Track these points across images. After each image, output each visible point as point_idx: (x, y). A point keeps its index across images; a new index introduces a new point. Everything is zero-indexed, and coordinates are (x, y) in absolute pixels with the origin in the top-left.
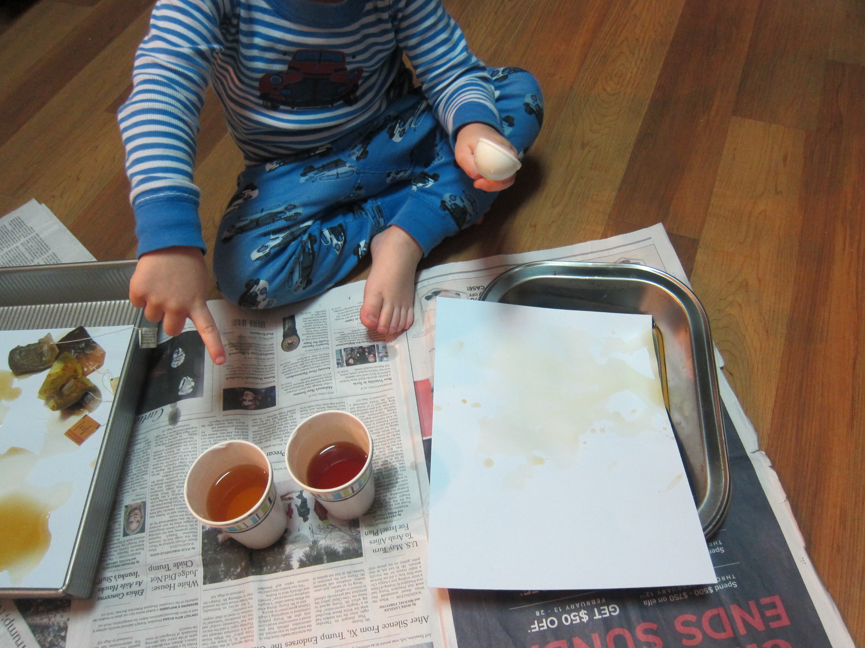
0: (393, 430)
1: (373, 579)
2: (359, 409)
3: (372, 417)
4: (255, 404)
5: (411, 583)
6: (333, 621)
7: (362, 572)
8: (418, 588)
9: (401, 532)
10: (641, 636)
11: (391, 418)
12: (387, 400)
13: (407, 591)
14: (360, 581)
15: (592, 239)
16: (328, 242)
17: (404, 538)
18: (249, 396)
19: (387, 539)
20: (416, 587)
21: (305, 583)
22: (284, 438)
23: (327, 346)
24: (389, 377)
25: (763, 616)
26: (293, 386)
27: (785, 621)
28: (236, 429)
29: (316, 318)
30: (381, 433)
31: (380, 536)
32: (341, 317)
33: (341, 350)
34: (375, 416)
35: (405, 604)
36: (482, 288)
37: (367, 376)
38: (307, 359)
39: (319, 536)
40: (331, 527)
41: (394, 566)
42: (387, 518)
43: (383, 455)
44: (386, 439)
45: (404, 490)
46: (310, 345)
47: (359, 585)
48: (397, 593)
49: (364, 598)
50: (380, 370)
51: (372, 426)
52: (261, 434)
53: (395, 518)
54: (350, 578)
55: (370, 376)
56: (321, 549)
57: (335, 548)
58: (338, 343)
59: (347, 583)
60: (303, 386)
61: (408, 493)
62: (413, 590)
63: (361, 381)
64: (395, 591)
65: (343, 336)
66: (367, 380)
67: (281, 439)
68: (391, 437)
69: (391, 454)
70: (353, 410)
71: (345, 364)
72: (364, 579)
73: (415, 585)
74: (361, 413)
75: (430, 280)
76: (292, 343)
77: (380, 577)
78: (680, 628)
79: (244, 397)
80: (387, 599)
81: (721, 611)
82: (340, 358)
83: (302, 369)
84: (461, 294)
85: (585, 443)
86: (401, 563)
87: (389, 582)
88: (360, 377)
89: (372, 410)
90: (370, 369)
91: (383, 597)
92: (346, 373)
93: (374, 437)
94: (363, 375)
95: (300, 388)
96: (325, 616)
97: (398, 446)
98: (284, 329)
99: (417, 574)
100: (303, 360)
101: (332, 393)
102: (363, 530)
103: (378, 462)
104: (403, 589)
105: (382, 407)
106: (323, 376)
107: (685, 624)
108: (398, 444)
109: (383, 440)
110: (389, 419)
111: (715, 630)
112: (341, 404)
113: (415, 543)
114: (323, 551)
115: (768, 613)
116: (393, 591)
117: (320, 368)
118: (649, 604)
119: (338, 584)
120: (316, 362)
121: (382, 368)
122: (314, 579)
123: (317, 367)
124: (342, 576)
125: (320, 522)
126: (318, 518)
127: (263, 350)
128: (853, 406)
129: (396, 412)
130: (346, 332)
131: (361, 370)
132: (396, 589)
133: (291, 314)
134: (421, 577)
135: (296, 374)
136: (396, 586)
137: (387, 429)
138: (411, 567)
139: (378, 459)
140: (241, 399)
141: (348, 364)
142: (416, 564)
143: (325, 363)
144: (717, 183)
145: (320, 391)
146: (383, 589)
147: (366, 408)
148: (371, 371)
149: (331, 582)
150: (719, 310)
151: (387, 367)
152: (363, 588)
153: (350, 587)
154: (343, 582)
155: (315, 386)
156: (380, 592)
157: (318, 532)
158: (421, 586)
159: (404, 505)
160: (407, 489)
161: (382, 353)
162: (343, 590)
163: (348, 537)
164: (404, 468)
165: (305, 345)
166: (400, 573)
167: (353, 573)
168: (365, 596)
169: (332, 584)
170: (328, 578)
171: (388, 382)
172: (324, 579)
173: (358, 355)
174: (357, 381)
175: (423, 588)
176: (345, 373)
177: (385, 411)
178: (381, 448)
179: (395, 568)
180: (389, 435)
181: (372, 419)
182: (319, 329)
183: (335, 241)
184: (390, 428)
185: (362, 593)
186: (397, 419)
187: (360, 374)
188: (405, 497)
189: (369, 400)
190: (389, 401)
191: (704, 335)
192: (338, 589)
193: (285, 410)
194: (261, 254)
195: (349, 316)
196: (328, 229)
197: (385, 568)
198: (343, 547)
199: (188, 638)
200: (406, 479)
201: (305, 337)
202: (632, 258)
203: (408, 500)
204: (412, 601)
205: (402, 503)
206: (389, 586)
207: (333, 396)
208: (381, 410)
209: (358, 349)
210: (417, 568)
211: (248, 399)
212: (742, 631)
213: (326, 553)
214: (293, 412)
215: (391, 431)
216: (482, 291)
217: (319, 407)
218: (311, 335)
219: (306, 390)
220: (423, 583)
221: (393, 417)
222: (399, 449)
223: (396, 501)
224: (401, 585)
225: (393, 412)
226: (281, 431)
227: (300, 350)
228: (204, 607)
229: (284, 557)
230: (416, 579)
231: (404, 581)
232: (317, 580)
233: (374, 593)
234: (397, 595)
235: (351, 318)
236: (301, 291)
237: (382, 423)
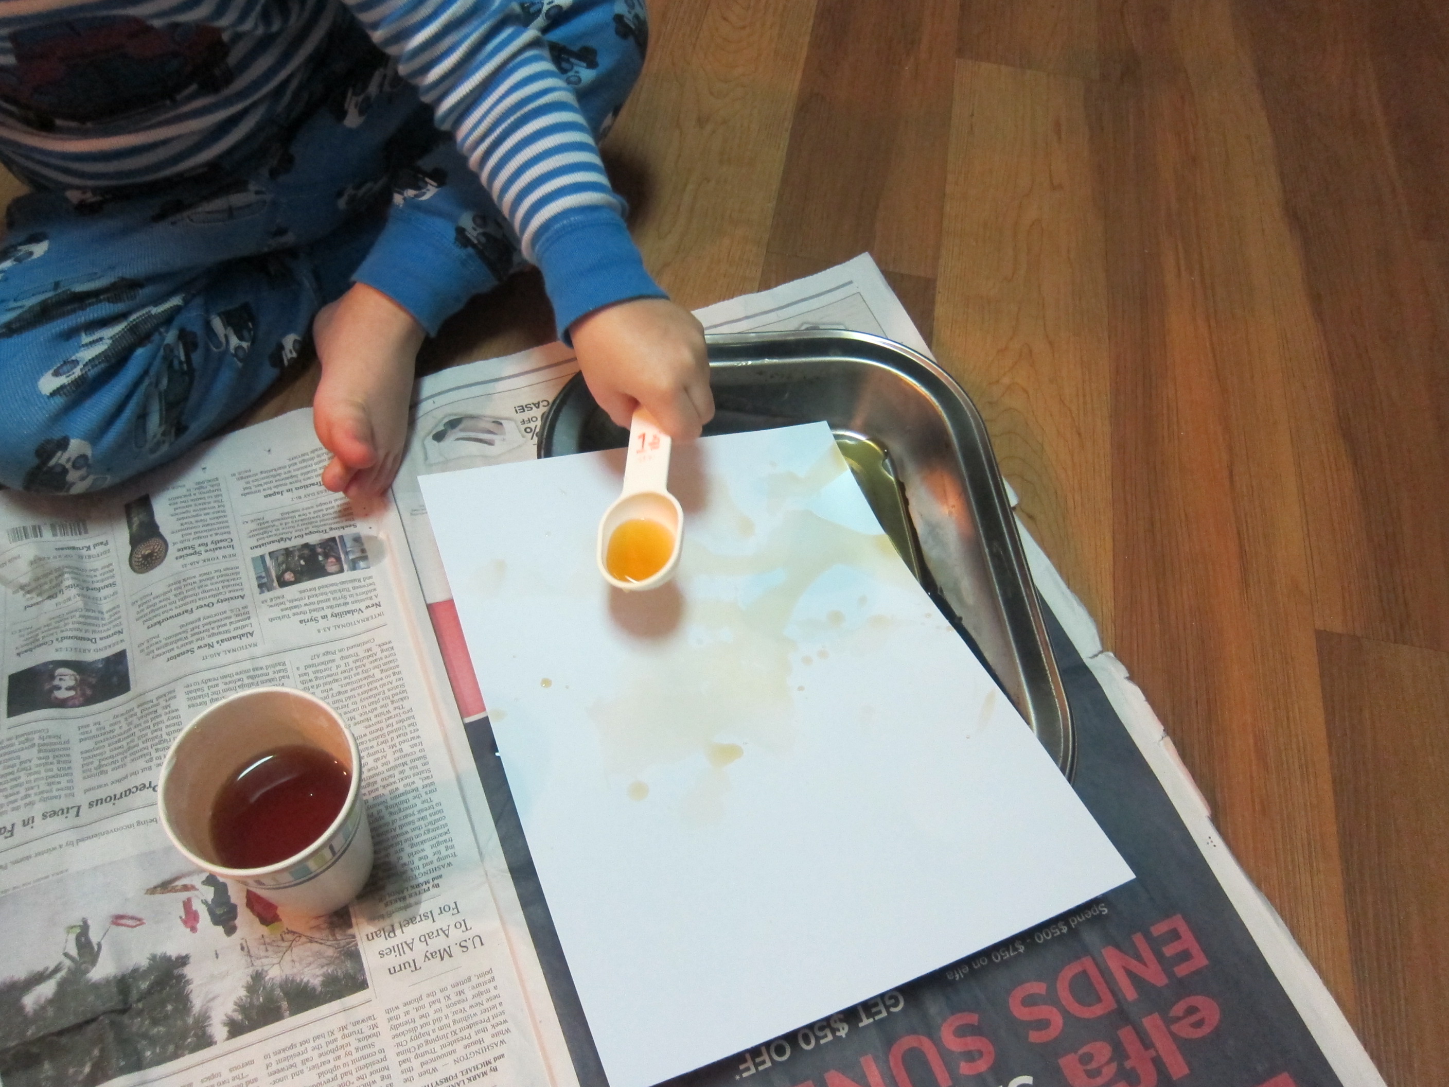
0: (398, 711)
1: (397, 1032)
2: (319, 675)
3: (348, 688)
4: (83, 694)
5: (480, 1027)
7: (371, 1022)
8: (497, 1034)
9: (444, 921)
10: (953, 1043)
11: (390, 686)
12: (376, 650)
13: (475, 1043)
14: (370, 1041)
15: (743, 292)
16: (221, 343)
17: (453, 932)
18: (66, 680)
19: (417, 941)
20: (494, 1031)
21: (246, 1071)
22: (154, 755)
23: (229, 551)
24: (375, 601)
25: (1160, 957)
26: (164, 642)
27: (1200, 961)
28: (40, 751)
29: (198, 496)
30: (374, 720)
31: (401, 936)
32: (254, 489)
33: (262, 557)
34: (355, 685)
35: (474, 1073)
36: (545, 403)
37: (328, 604)
38: (189, 581)
39: (265, 961)
40: (289, 937)
41: (440, 996)
42: (411, 896)
43: (383, 765)
44: (385, 731)
45: (439, 832)
46: (191, 551)
47: (367, 1051)
48: (454, 1051)
49: (383, 1078)
50: (354, 588)
51: (351, 707)
52: (101, 754)
53: (425, 896)
54: (347, 1040)
55: (333, 603)
56: (272, 989)
57: (305, 980)
58: (254, 542)
59: (341, 1052)
60: (186, 638)
61: (446, 837)
62: (488, 1040)
63: (315, 614)
64: (449, 1049)
65: (262, 526)
66: (328, 612)
67: (148, 757)
68: (396, 726)
69: (400, 761)
70: (305, 678)
71: (275, 584)
72: (377, 1035)
73: (489, 1027)
74: (325, 684)
75: (436, 399)
76: (150, 555)
77: (412, 1025)
78: (1021, 1013)
79: (56, 682)
80: (435, 1070)
81: (1087, 962)
82: (264, 574)
83: (178, 603)
84: (502, 421)
85: (801, 688)
86: (453, 986)
87: (434, 1031)
88: (312, 607)
89: (346, 674)
90: (332, 588)
91: (425, 1067)
92: (281, 600)
93: (359, 730)
94: (318, 602)
95: (179, 643)
97: (414, 742)
98: (130, 527)
99: (490, 1004)
100: (180, 585)
101: (256, 645)
102: (362, 930)
103: (375, 782)
104: (466, 1042)
105: (368, 666)
106: (229, 614)
107: (1030, 1001)
108: (413, 738)
109: (379, 733)
110: (385, 688)
111: (1081, 1002)
112: (278, 668)
113: (477, 940)
114: (278, 992)
115: (1169, 951)
116: (445, 1050)
117: (222, 597)
118: (957, 976)
119: (323, 1059)
120: (210, 587)
121: (357, 584)
122: (266, 1057)
123: (214, 596)
124: (328, 1039)
125: (264, 930)
126: (257, 920)
127: (90, 579)
128: (1241, 546)
129: (399, 673)
130: (269, 517)
131: (313, 592)
132: (450, 1044)
133: (143, 493)
134: (500, 1009)
135: (168, 615)
136: (451, 1038)
137: (384, 710)
138: (476, 991)
139: (373, 776)
140: (47, 687)
141: (283, 584)
142: (485, 983)
143: (230, 589)
144: (950, 178)
145: (227, 645)
146: (422, 1050)
147: (334, 670)
148: (335, 591)
149: (305, 1056)
150: (990, 403)
151: (368, 581)
152: (379, 1056)
153: (350, 1058)
154: (332, 1051)
155: (213, 634)
156: (417, 1056)
157: (263, 954)
158: (502, 1028)
159: (442, 863)
160: (445, 830)
161: (352, 551)
162: (337, 1068)
163: (330, 952)
164: (432, 787)
165: (181, 553)
166: (454, 1009)
167: (351, 1029)
168: (386, 1073)
169: (307, 1060)
170: (299, 1049)
171: (374, 611)
172: (288, 1053)
173: (302, 562)
174: (308, 616)
175: (508, 1031)
176: (279, 601)
177: (377, 671)
178: (377, 752)
179: (442, 1000)
180: (390, 721)
181: (349, 694)
182: (208, 517)
183: (234, 341)
184: (391, 707)
185: (376, 1067)
186: (403, 685)
187: (312, 600)
188: (442, 848)
189: (339, 655)
190: (382, 651)
191: (982, 451)
192: (323, 1069)
193: (152, 696)
194: (63, 380)
195: (272, 485)
196: (219, 315)
197: (421, 1003)
198: (324, 975)
200: (439, 808)
201: (178, 537)
202: (824, 320)
203: (450, 852)
204: (488, 1063)
205: (439, 859)
206: (434, 1040)
207: (257, 651)
208: (367, 671)
209: (299, 550)
210: (488, 991)
211: (64, 684)
212: (1130, 994)
213: (287, 994)
214: (170, 696)
215: (393, 713)
216: (545, 409)
217: (228, 679)
218: (193, 531)
219: (195, 646)
220: (505, 1021)
221: (395, 684)
222: (416, 749)
223: (426, 857)
224: (460, 1035)
225: (394, 674)
226: (147, 741)
227: (170, 566)
229: (190, 1021)
230: (490, 1014)
231: (465, 1024)
232: (273, 1059)
233: (404, 1061)
234: (454, 1056)
235: (276, 490)
236: (165, 448)
237: (373, 700)
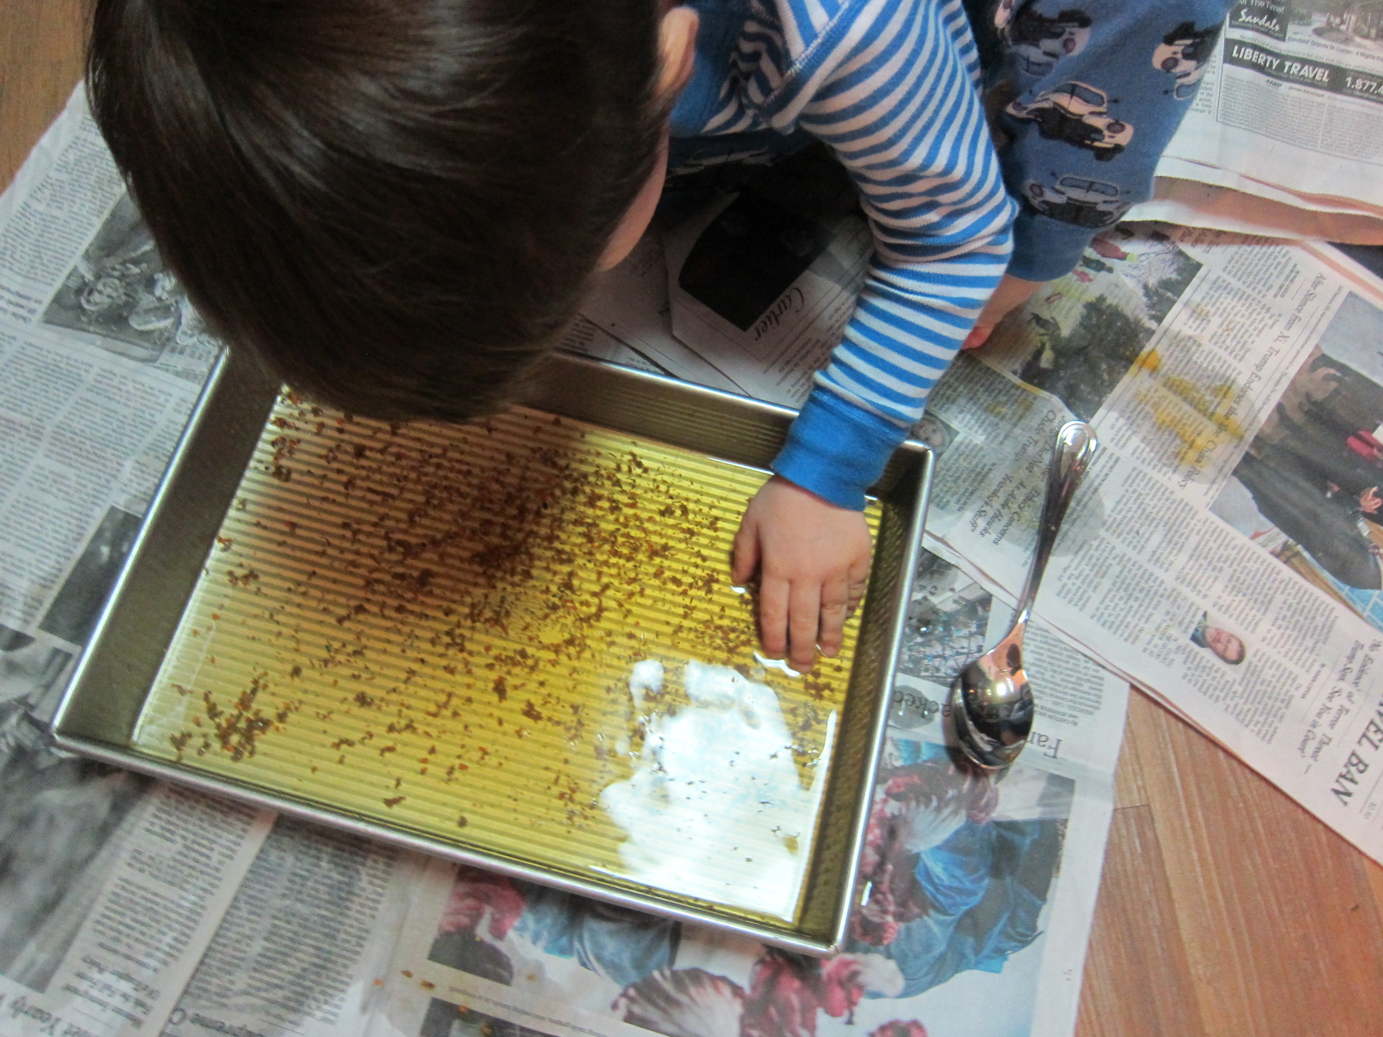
6: (1248, 345)
7: (1221, 279)
13: (1278, 265)
14: (1230, 288)
20: (1280, 255)
21: (1182, 335)
35: (1290, 278)
39: (1142, 276)
47: (1233, 293)
48: (1272, 274)
54: (1218, 293)
56: (1157, 289)
57: (1168, 277)
59: (1222, 299)
62: (1282, 260)
72: (1230, 283)
73: (1277, 254)
80: (1271, 286)
91: (1266, 287)
96: (1239, 347)
104: (1273, 266)
114: (1161, 289)
116: (1267, 275)
119: (1215, 308)
122: (1186, 322)
124: (1209, 297)
125: (1127, 262)
126: (1118, 260)
132: (1267, 271)
136: (1264, 269)
146: (1256, 281)
149: (1204, 312)
152: (1240, 293)
153: (1229, 300)
154: (1217, 301)
156: (1257, 284)
157: (1138, 272)
158: (1283, 251)
162: (1225, 309)
163: (1169, 256)
166: (1252, 255)
167: (1215, 287)
168: (1251, 298)
170: (1198, 310)
175: (1287, 251)
179: (1244, 253)
185: (1244, 298)
192: (1219, 312)
197: (1235, 259)
198: (1174, 270)
199: (1143, 484)
204: (1293, 270)
206: (1258, 274)
213: (1166, 289)
224: (1267, 265)
228: (1116, 445)
229: (1133, 326)
231: (1264, 259)
233: (1254, 289)
